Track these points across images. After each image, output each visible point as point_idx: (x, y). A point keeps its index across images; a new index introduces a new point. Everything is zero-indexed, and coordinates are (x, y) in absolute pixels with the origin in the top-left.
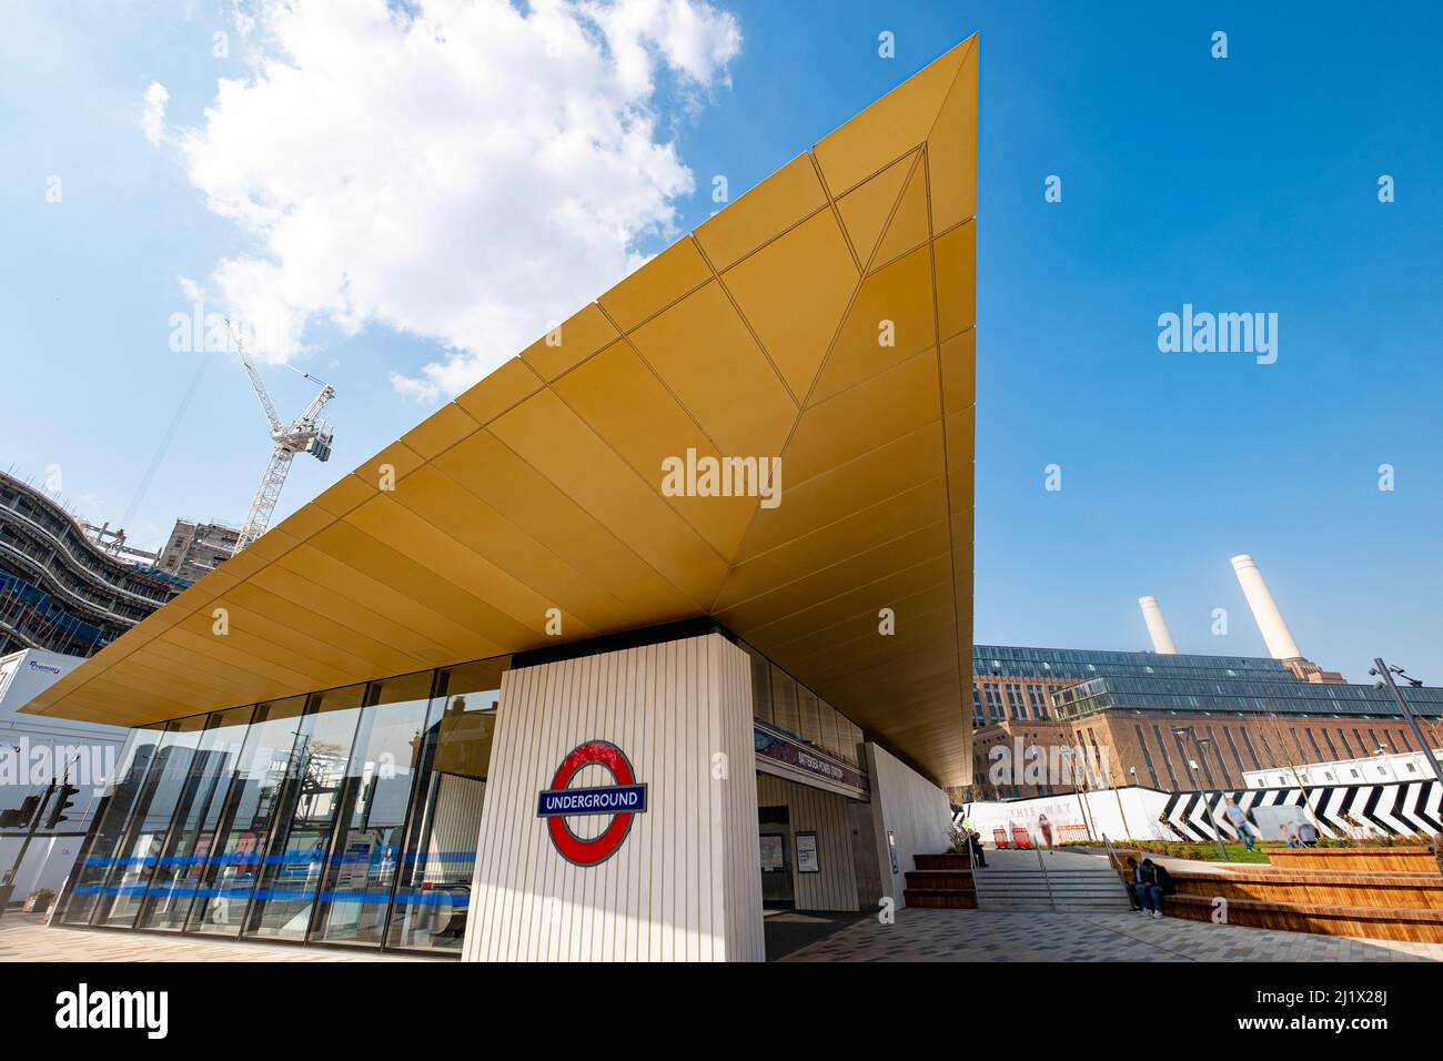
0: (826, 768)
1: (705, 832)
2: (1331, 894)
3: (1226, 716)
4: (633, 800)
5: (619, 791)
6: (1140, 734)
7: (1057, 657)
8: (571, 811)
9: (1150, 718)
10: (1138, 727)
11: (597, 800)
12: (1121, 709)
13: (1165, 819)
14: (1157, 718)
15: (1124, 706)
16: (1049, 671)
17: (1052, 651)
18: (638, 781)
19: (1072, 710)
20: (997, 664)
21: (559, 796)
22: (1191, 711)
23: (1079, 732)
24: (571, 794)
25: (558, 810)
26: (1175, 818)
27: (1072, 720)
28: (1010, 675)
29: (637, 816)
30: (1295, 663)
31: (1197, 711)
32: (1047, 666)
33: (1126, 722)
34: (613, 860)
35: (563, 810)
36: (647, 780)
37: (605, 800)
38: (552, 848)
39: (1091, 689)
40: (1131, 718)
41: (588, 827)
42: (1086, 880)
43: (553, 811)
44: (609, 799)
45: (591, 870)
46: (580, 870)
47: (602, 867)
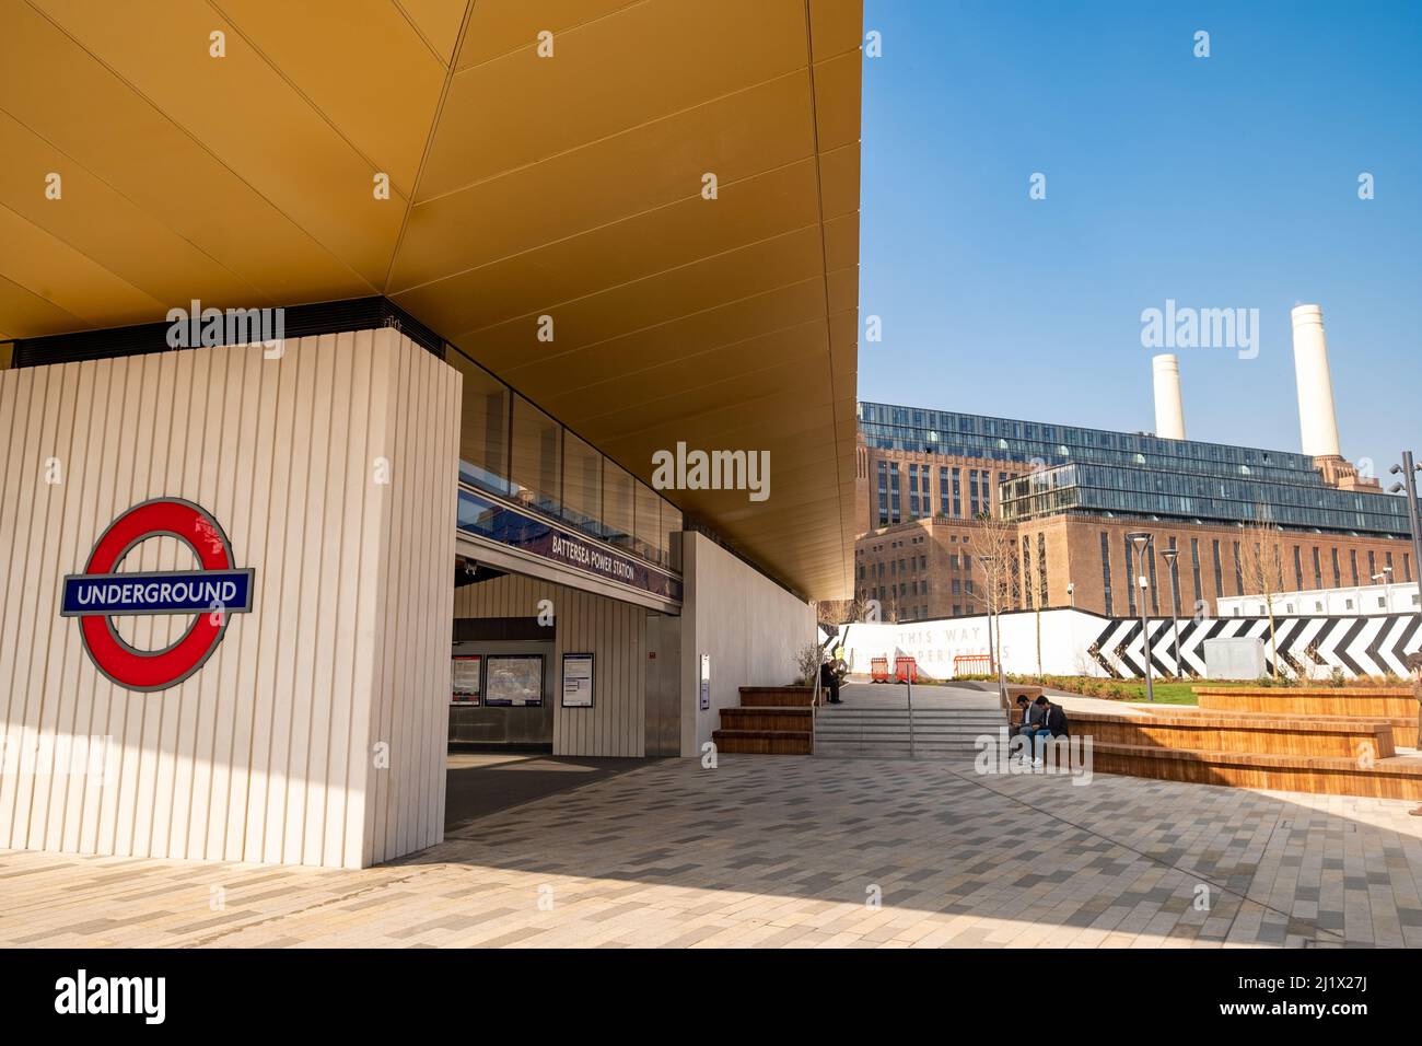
0: (603, 562)
1: (346, 644)
2: (1246, 740)
3: (1222, 527)
4: (228, 594)
5: (205, 579)
6: (1105, 545)
7: (1020, 433)
8: (119, 607)
9: (1124, 524)
10: (1104, 535)
11: (166, 592)
12: (1089, 509)
13: (1095, 651)
14: (1131, 524)
15: (1094, 506)
16: (1004, 452)
17: (1015, 423)
18: (240, 563)
19: (1023, 508)
20: (934, 437)
21: (100, 584)
22: (1178, 517)
23: (1026, 538)
24: (121, 582)
25: (98, 606)
26: (1107, 650)
27: (1019, 520)
28: (950, 454)
29: (236, 617)
30: (1329, 462)
31: (1187, 518)
32: (1003, 444)
33: (1091, 527)
34: (191, 683)
35: (107, 607)
36: (256, 562)
37: (180, 592)
38: (89, 665)
39: (1055, 480)
40: (1098, 522)
41: (150, 633)
42: (962, 722)
43: (89, 607)
44: (188, 591)
45: (155, 697)
46: (137, 697)
47: (172, 693)
